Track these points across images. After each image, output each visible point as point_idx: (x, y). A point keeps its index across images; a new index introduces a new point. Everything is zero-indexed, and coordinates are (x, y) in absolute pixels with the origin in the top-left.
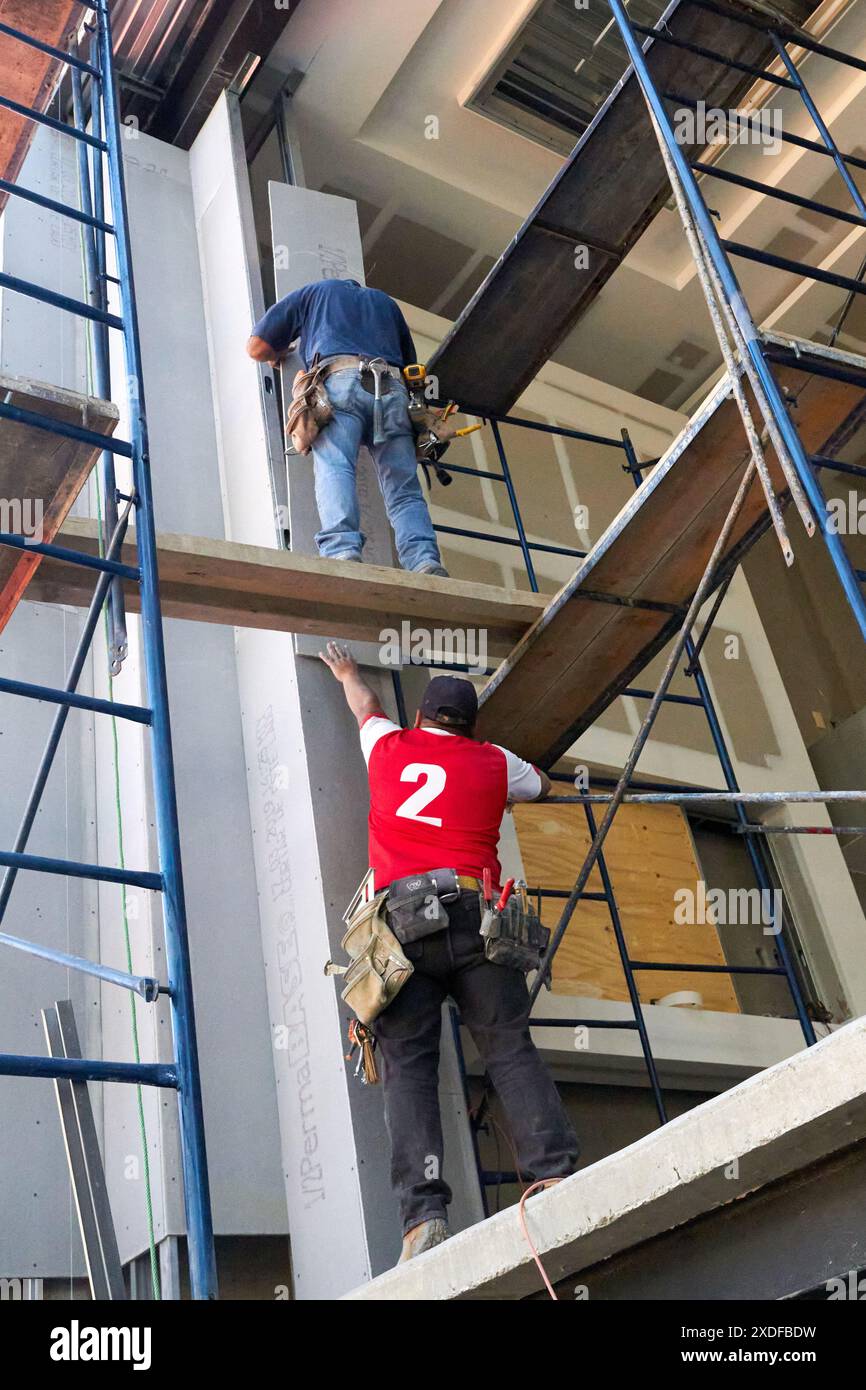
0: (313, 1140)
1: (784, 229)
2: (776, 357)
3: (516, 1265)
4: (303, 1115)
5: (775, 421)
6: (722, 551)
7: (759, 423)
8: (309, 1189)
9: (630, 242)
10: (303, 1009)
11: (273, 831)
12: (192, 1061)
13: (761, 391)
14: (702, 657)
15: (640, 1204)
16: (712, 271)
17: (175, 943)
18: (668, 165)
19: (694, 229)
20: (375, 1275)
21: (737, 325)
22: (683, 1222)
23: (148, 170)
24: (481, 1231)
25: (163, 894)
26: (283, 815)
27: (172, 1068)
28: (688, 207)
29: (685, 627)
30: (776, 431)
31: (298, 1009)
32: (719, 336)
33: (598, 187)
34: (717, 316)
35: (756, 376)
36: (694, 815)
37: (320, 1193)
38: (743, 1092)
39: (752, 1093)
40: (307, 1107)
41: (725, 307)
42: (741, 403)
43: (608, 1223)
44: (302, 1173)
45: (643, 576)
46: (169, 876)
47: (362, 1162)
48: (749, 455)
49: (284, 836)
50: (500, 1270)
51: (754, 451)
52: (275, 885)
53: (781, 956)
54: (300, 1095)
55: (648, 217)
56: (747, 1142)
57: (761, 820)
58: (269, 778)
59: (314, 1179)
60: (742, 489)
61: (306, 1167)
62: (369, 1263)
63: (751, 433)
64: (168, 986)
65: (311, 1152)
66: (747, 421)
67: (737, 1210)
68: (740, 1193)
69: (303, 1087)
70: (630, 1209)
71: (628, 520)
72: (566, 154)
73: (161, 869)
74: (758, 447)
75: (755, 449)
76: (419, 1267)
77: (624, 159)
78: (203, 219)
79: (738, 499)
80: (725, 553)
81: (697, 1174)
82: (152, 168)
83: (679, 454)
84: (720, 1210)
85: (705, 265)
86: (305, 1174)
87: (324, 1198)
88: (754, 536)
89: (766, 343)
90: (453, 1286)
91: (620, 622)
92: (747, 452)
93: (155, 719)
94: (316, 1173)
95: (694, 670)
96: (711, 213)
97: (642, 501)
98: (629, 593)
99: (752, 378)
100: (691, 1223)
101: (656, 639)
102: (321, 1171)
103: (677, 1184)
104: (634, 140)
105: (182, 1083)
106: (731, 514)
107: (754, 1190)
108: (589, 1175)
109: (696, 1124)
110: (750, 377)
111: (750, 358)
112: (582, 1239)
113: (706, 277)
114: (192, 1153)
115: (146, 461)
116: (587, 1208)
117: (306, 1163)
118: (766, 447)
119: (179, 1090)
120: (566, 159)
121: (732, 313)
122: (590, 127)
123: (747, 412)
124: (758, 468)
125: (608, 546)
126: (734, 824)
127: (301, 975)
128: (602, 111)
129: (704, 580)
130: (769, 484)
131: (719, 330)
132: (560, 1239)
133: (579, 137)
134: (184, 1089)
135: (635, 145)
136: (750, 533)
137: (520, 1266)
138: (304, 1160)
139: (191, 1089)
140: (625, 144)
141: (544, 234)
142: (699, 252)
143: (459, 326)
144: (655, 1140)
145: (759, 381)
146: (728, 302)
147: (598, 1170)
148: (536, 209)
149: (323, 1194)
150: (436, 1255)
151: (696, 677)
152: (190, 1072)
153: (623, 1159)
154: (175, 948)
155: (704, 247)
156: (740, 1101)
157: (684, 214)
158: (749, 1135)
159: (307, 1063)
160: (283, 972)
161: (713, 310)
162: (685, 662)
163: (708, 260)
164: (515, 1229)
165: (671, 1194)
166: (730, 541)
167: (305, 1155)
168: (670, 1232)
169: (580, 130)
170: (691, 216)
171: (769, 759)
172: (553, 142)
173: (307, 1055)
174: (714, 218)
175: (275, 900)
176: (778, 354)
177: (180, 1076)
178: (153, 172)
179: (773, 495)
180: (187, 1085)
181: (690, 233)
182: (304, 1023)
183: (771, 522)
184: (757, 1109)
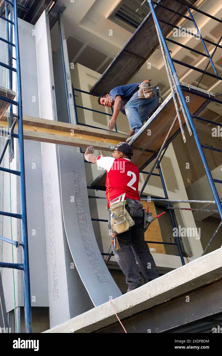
0: (56, 283)
1: (187, 56)
2: (184, 90)
3: (108, 317)
4: (54, 276)
5: (183, 105)
6: (168, 138)
7: (179, 106)
8: (55, 295)
9: (148, 57)
10: (55, 250)
11: (49, 204)
12: (27, 263)
13: (180, 98)
14: (160, 164)
15: (140, 303)
16: (169, 66)
17: (24, 233)
18: (159, 38)
19: (165, 55)
20: (71, 318)
21: (175, 81)
22: (150, 307)
23: (24, 30)
24: (99, 308)
25: (21, 220)
26: (52, 200)
27: (22, 265)
28: (164, 50)
29: (157, 157)
30: (183, 108)
31: (54, 249)
32: (170, 83)
33: (140, 42)
34: (170, 78)
35: (179, 94)
36: (156, 204)
37: (57, 297)
38: (167, 276)
39: (170, 276)
40: (55, 275)
41: (172, 76)
42: (175, 101)
43: (132, 307)
44: (53, 292)
45: (147, 144)
46: (23, 215)
47: (69, 289)
48: (176, 114)
49: (52, 205)
50: (103, 318)
51: (177, 113)
52: (49, 217)
53: (177, 240)
54: (53, 271)
55: (153, 51)
56: (168, 288)
57: (173, 205)
58: (49, 190)
59: (56, 293)
60: (174, 122)
61: (54, 290)
62: (69, 315)
63: (177, 109)
64: (22, 243)
65: (56, 286)
66: (176, 105)
67: (164, 305)
68: (165, 301)
69: (54, 270)
70: (137, 304)
71: (144, 129)
72: (133, 33)
73: (21, 213)
74: (178, 112)
75: (178, 113)
76: (83, 316)
77: (147, 35)
78: (37, 44)
79: (173, 125)
80: (169, 138)
81: (155, 296)
82: (24, 29)
83: (158, 113)
84: (160, 305)
85: (167, 65)
86: (54, 292)
87: (58, 298)
88: (176, 135)
89: (182, 86)
90: (91, 322)
91: (141, 155)
92: (175, 113)
93: (21, 174)
94: (57, 291)
95: (159, 167)
96: (170, 51)
97: (148, 124)
98: (143, 148)
99: (178, 94)
100: (152, 307)
101: (150, 159)
102: (58, 291)
103: (150, 298)
104: (150, 31)
105: (25, 269)
106: (171, 129)
107: (168, 300)
108: (127, 295)
109: (155, 283)
110: (177, 94)
111: (178, 89)
112: (125, 311)
113: (167, 68)
114: (27, 287)
115: (21, 107)
116: (126, 303)
117: (54, 289)
118: (180, 112)
119: (24, 270)
120: (133, 34)
121: (174, 77)
122: (139, 27)
123: (176, 103)
124: (178, 118)
125: (139, 135)
126: (167, 207)
127: (55, 241)
128: (143, 22)
129: (163, 145)
130: (181, 122)
131: (170, 82)
132: (119, 311)
133: (137, 29)
134: (25, 270)
135: (150, 32)
136: (175, 134)
137: (109, 317)
138: (54, 288)
139: (27, 270)
140: (148, 32)
141: (126, 53)
142: (166, 61)
143: (103, 76)
144: (144, 287)
145: (180, 95)
146: (173, 75)
147: (130, 294)
148: (124, 47)
149: (58, 297)
150: (87, 314)
151: (159, 169)
152: (27, 266)
153: (136, 291)
154: (24, 234)
155: (167, 60)
156: (166, 278)
157: (162, 51)
158: (169, 286)
159: (56, 263)
160: (51, 240)
161: (169, 76)
162: (156, 165)
163: (168, 63)
164: (108, 308)
165: (148, 300)
166: (170, 135)
167: (54, 287)
168: (147, 310)
169: (137, 27)
170: (164, 52)
171: (176, 190)
172: (129, 30)
173: (56, 261)
174: (170, 52)
175: (49, 221)
176: (185, 89)
177: (24, 267)
178: (25, 30)
179: (181, 124)
180: (26, 269)
181: (164, 56)
182: (55, 253)
183: (181, 131)
184: (171, 280)
